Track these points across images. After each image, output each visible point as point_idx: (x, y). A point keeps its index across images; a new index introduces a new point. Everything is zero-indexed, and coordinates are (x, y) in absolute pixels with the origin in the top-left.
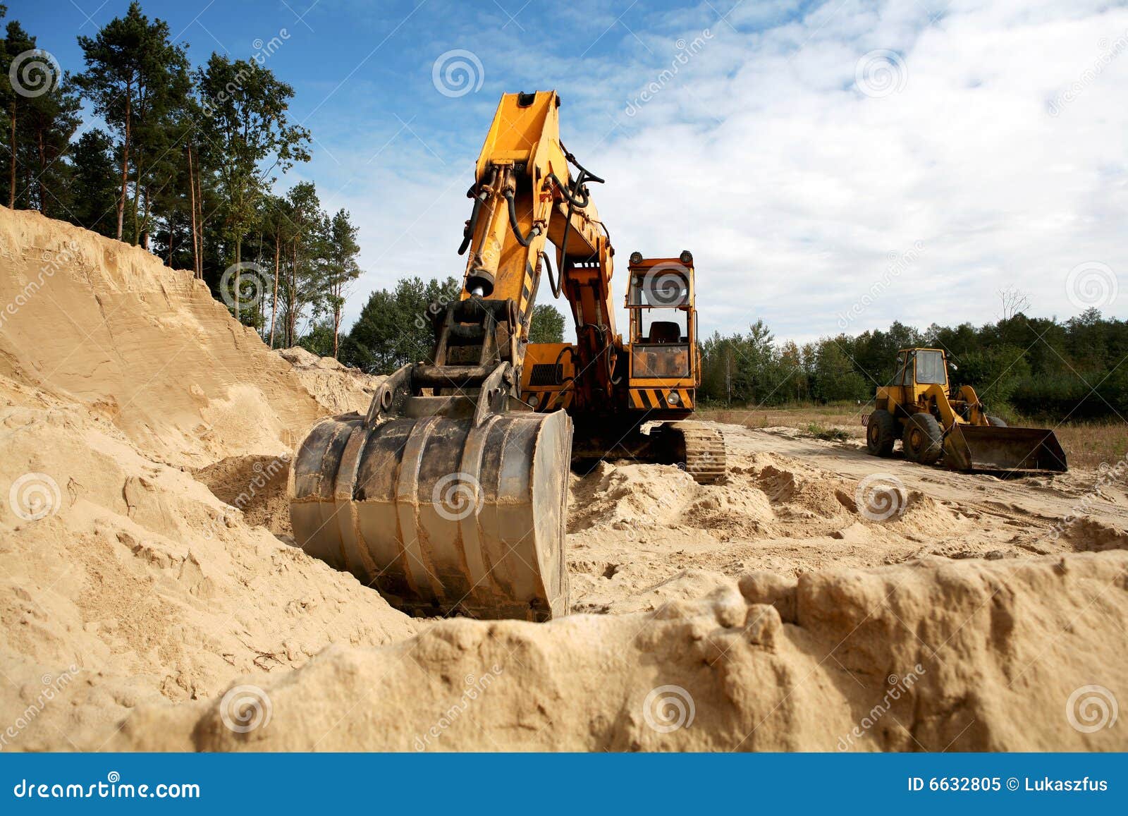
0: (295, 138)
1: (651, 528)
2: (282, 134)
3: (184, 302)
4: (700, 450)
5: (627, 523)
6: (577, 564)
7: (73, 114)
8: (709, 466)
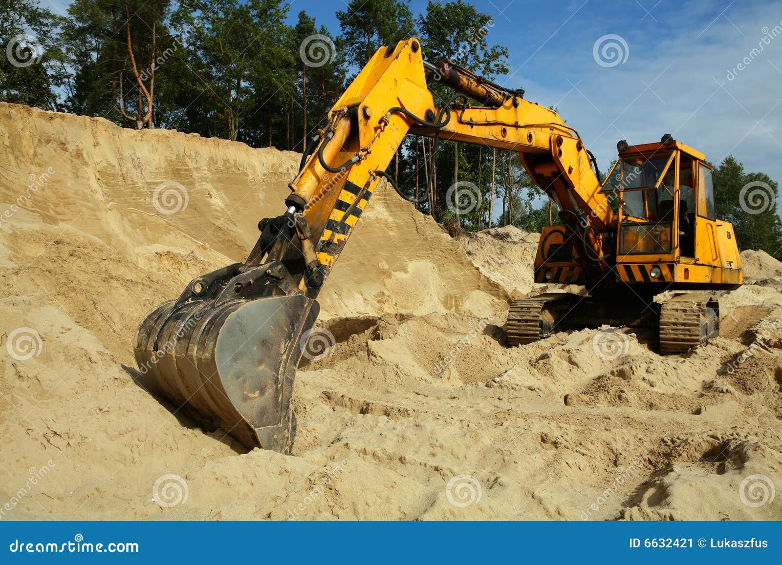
0: (496, 56)
1: (512, 388)
2: (485, 55)
3: (380, 200)
4: (673, 321)
5: (495, 382)
6: (402, 410)
7: (342, 66)
8: (682, 337)
